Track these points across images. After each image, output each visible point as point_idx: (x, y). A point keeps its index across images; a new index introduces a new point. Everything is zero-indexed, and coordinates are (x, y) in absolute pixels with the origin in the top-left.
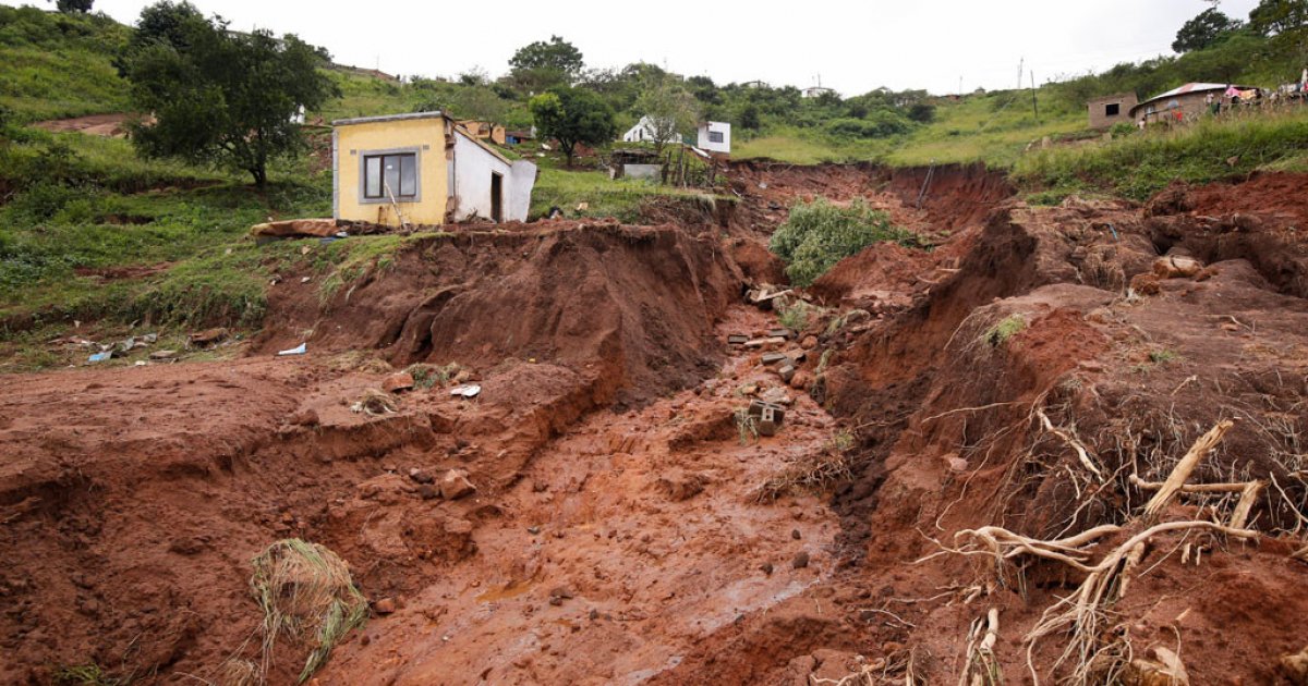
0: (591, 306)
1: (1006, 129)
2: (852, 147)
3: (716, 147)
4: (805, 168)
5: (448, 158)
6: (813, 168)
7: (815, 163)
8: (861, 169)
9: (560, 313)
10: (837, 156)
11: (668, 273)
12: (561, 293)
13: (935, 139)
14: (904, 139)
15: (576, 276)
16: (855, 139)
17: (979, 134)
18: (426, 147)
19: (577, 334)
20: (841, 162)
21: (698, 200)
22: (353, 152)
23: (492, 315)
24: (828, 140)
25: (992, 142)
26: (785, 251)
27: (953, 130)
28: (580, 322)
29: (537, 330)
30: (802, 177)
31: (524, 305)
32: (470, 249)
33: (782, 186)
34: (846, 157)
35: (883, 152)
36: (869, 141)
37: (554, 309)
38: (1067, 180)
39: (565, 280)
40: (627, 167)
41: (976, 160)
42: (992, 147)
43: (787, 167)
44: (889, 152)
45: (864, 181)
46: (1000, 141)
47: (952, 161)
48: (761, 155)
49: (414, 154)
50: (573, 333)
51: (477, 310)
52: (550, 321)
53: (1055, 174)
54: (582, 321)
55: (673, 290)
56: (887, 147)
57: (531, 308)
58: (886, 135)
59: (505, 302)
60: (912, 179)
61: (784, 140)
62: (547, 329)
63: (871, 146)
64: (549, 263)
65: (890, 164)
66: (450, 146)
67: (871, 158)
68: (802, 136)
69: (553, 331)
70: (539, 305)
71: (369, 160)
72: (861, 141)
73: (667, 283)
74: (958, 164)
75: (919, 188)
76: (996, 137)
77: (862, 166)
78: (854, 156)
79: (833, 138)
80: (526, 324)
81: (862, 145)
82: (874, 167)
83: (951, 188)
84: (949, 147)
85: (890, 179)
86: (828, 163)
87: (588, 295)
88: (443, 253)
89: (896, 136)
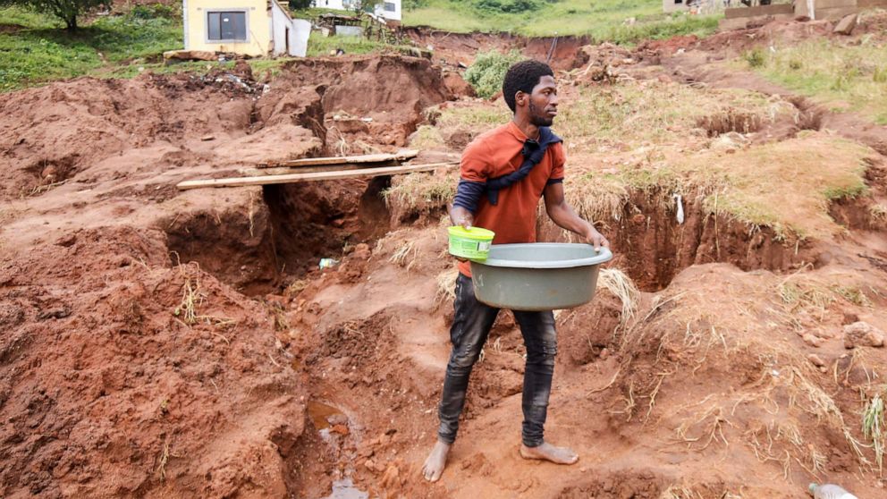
0: (405, 90)
1: (610, 10)
2: (494, 20)
3: (389, 15)
4: (458, 35)
5: (268, 15)
6: (467, 36)
7: (467, 32)
8: (502, 37)
9: (390, 93)
10: (485, 26)
11: (425, 82)
12: (389, 85)
13: (558, 17)
14: (533, 15)
15: (394, 77)
16: (496, 13)
17: (590, 13)
18: (253, 8)
19: (401, 102)
20: (487, 32)
21: (410, 51)
22: (199, 9)
23: (354, 95)
24: (475, 13)
25: (599, 20)
26: (474, 80)
27: (572, 9)
28: (401, 96)
29: (380, 101)
30: (459, 42)
31: (370, 90)
32: (314, 68)
33: (444, 48)
34: (490, 27)
35: (519, 25)
36: (507, 15)
37: (386, 92)
38: (625, 42)
39: (390, 79)
40: (338, 27)
41: (586, 33)
42: (599, 24)
43: (446, 34)
44: (524, 25)
45: (505, 47)
46: (605, 20)
47: (570, 33)
48: (423, 23)
49: (244, 12)
50: (399, 102)
51: (344, 93)
52: (386, 96)
53: (619, 39)
54: (403, 96)
55: (428, 91)
56: (523, 21)
57: (374, 92)
58: (521, 10)
59: (360, 89)
60: (542, 46)
61: (440, 11)
62: (384, 100)
63: (509, 19)
64: (377, 71)
65: (525, 34)
66: (269, 9)
67: (510, 30)
68: (454, 9)
69: (387, 102)
70: (378, 90)
71: (211, 15)
72: (501, 15)
73: (425, 88)
74: (574, 36)
75: (547, 53)
76: (602, 16)
77: (503, 35)
78: (496, 27)
79: (479, 12)
80: (373, 100)
81: (502, 18)
82: (512, 36)
83: (569, 54)
84: (569, 22)
85: (525, 46)
86: (477, 32)
87: (403, 85)
88: (300, 69)
89: (527, 12)
